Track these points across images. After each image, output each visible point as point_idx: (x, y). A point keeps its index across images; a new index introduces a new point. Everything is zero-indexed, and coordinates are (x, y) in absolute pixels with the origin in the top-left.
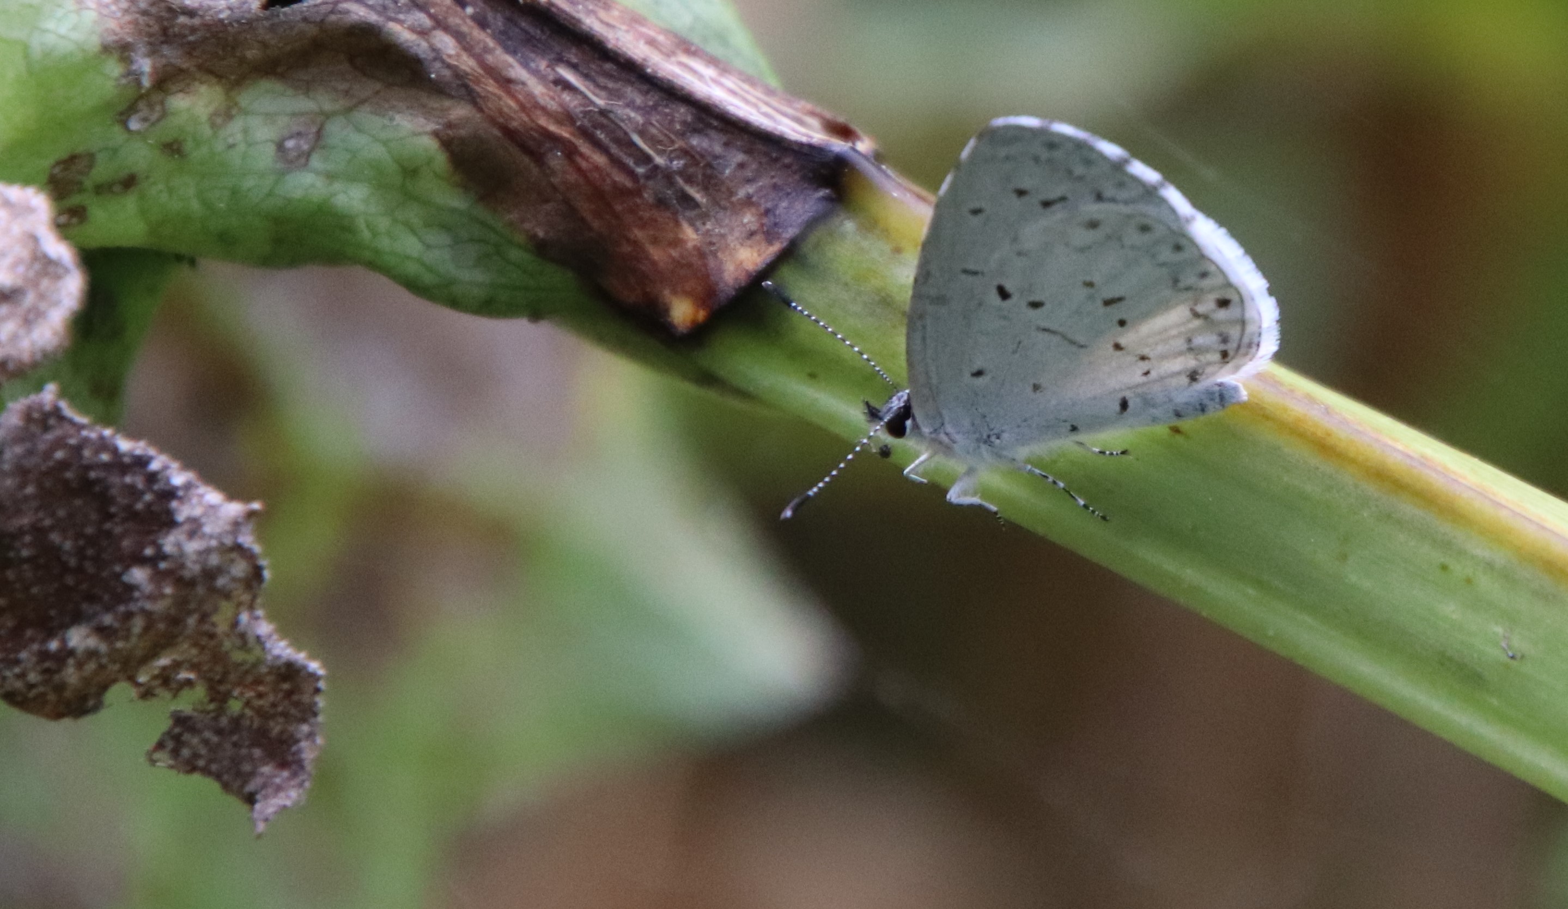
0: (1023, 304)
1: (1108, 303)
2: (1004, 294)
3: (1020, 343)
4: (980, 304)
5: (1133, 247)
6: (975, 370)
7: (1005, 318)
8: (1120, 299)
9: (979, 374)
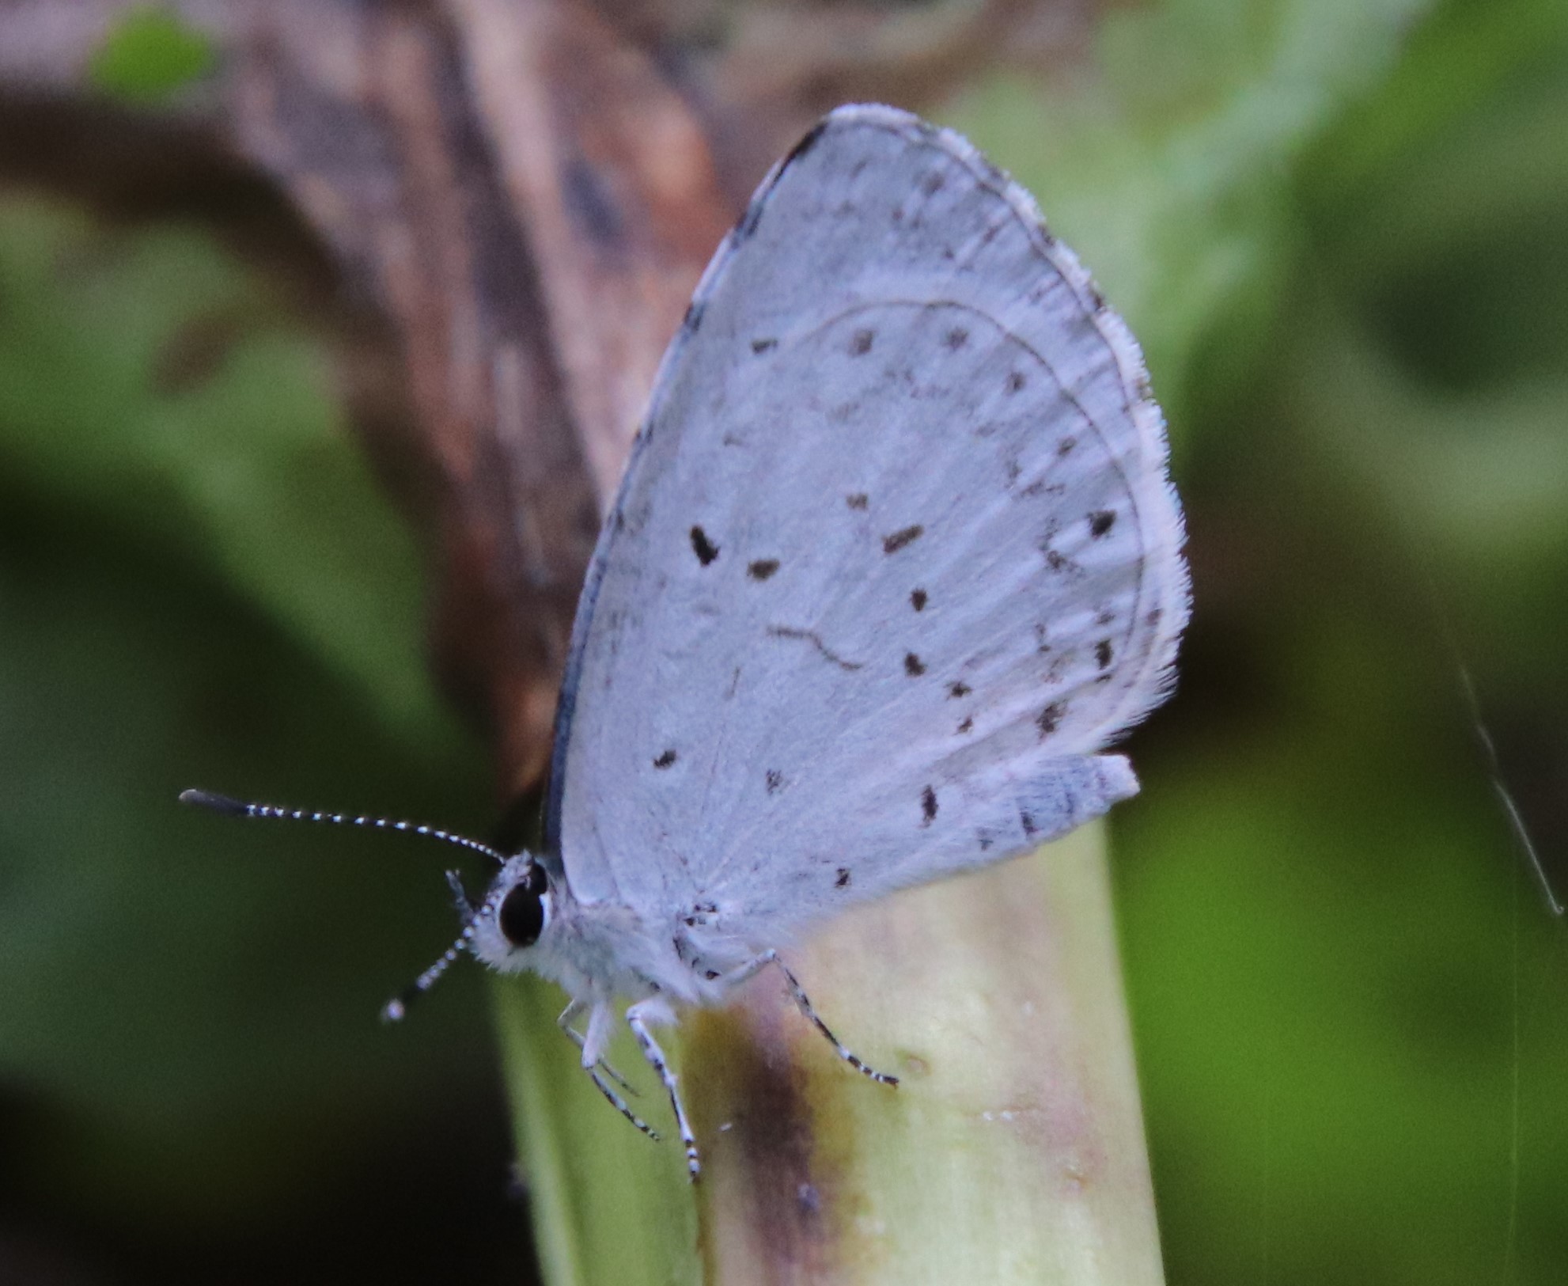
0: (741, 571)
1: (893, 545)
2: (705, 551)
3: (738, 671)
4: (662, 584)
5: (933, 391)
6: (659, 754)
7: (707, 610)
8: (913, 533)
9: (667, 760)
